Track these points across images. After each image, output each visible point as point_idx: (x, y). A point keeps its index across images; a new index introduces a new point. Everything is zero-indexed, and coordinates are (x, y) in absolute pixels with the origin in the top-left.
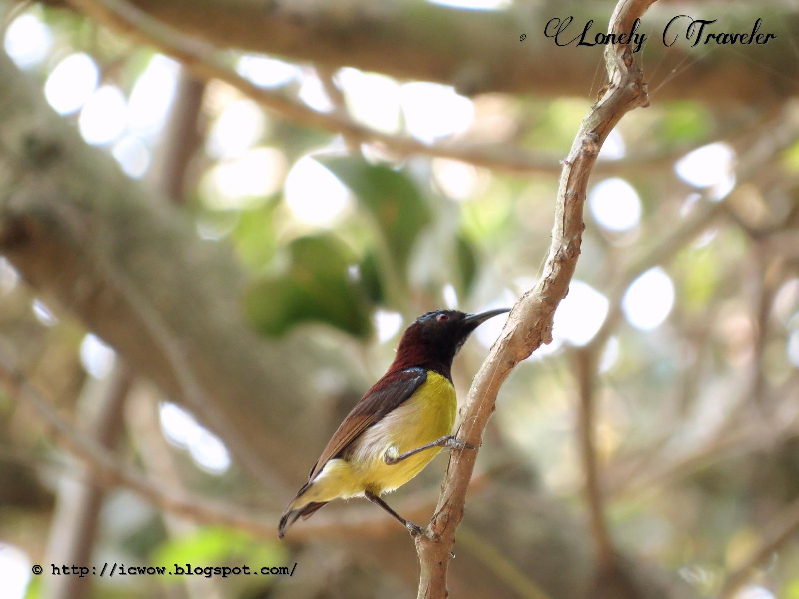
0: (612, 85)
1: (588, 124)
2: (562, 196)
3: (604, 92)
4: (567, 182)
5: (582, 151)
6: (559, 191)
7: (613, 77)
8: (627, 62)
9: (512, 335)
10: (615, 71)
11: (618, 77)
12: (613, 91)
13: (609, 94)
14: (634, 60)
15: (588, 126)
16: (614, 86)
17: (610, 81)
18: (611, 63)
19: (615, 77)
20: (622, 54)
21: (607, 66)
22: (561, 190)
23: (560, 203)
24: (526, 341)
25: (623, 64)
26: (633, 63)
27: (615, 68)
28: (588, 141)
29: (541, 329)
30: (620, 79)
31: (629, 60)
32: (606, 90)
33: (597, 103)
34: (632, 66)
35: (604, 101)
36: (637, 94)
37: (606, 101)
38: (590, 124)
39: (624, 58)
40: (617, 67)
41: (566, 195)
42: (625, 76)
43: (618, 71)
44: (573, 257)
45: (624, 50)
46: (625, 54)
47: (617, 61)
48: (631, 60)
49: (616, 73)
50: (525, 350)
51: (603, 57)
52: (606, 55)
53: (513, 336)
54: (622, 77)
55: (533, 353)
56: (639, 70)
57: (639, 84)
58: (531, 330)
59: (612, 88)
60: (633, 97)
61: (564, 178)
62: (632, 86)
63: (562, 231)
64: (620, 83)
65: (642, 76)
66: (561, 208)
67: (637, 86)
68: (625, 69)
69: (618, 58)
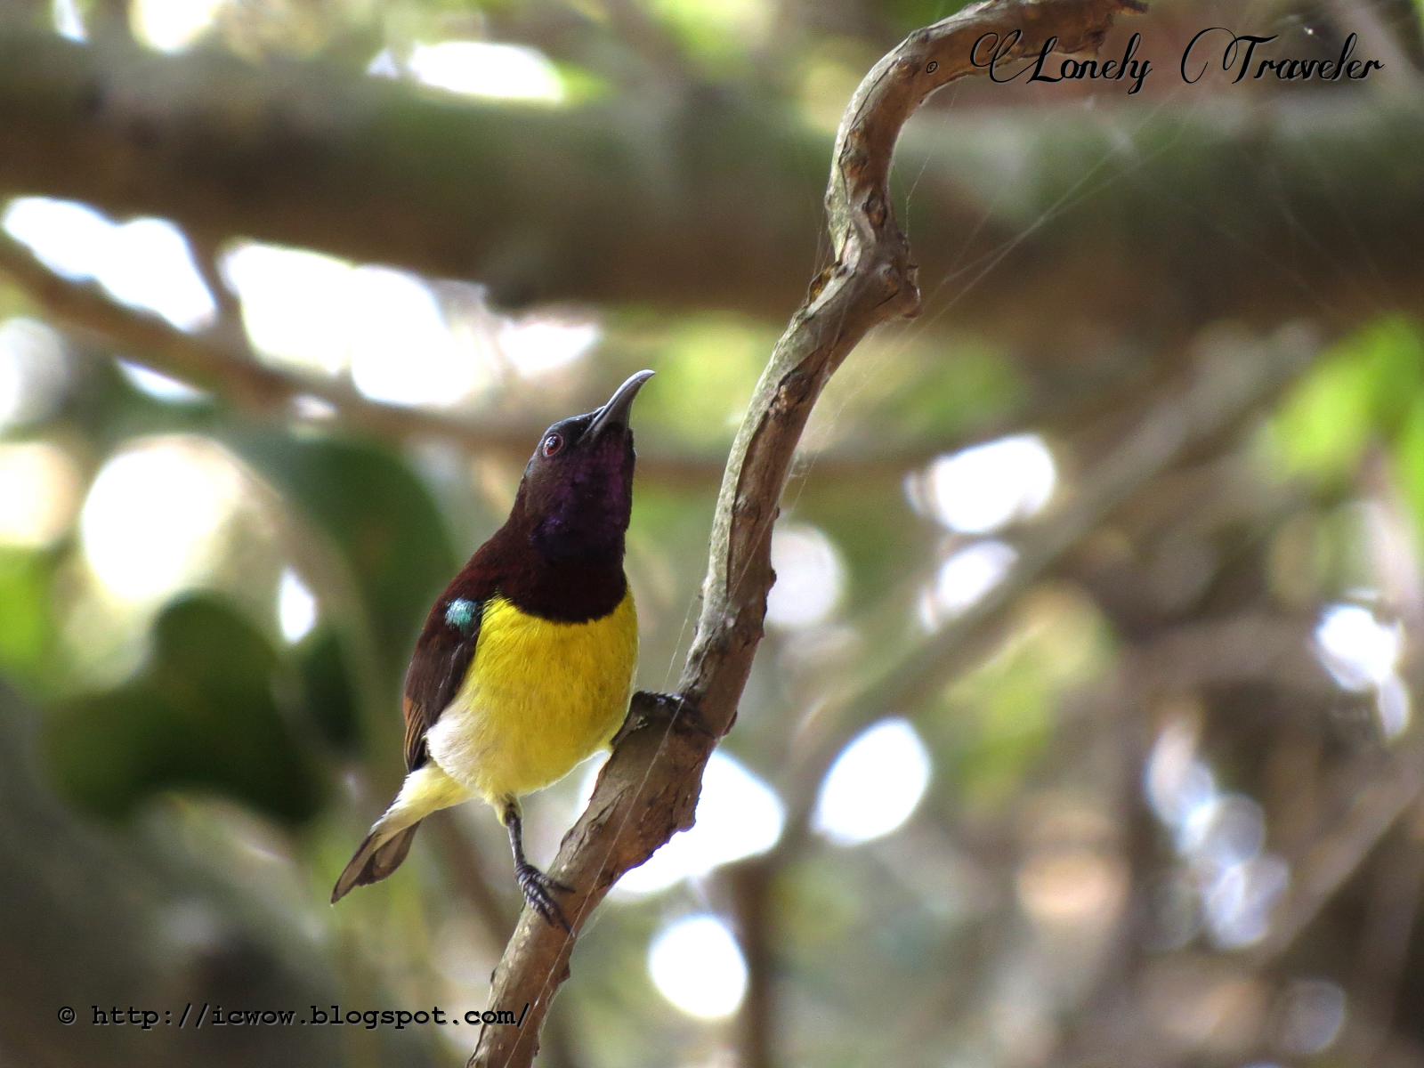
0: (841, 267)
1: (786, 353)
2: (726, 510)
3: (822, 282)
4: (737, 479)
5: (772, 412)
6: (720, 500)
7: (843, 251)
8: (875, 217)
9: (609, 812)
10: (847, 238)
11: (854, 250)
12: (843, 280)
13: (833, 287)
14: (890, 212)
15: (786, 357)
16: (845, 270)
17: (837, 259)
18: (839, 220)
19: (848, 250)
20: (865, 200)
21: (829, 227)
22: (724, 496)
23: (722, 524)
24: (640, 826)
25: (865, 221)
26: (888, 221)
27: (849, 231)
29: (674, 802)
30: (858, 254)
31: (879, 214)
32: (828, 278)
33: (807, 307)
34: (885, 227)
35: (824, 302)
36: (895, 289)
37: (826, 304)
38: (790, 352)
39: (867, 209)
40: (853, 227)
41: (735, 507)
42: (869, 247)
43: (855, 237)
44: (746, 644)
45: (868, 193)
46: (870, 199)
47: (853, 215)
48: (884, 214)
49: (851, 243)
50: (637, 846)
51: (823, 205)
52: (830, 202)
53: (612, 816)
54: (862, 252)
55: (654, 854)
56: (900, 237)
57: (899, 266)
58: (651, 803)
59: (839, 275)
60: (887, 295)
61: (731, 470)
62: (885, 271)
63: (725, 587)
64: (859, 264)
65: (907, 250)
66: (723, 535)
67: (895, 272)
68: (870, 233)
69: (856, 208)
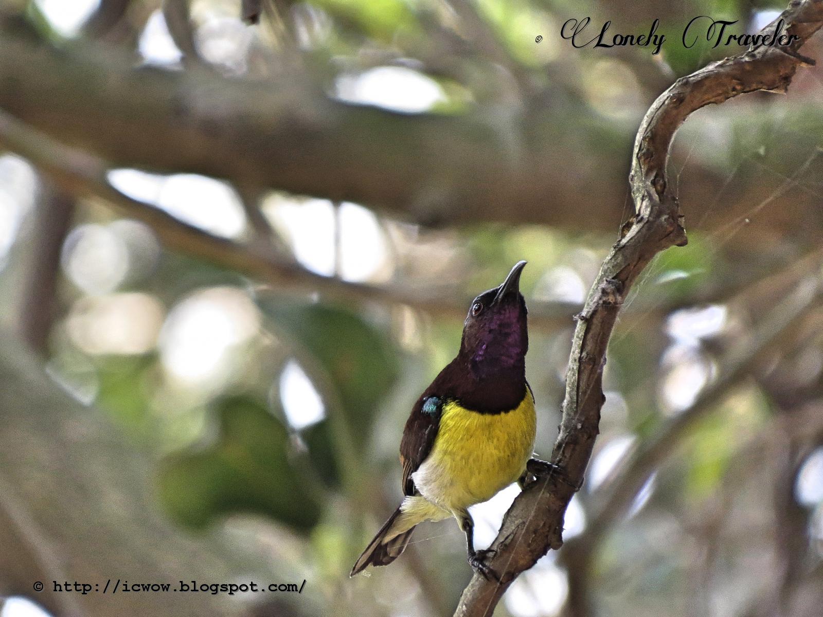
0: (640, 217)
1: (608, 268)
2: (575, 360)
3: (629, 226)
4: (581, 342)
5: (601, 302)
6: (571, 354)
7: (640, 207)
8: (659, 188)
9: (511, 537)
10: (643, 200)
11: (647, 207)
12: (641, 225)
13: (635, 229)
14: (667, 186)
15: (609, 271)
16: (642, 218)
17: (637, 213)
18: (638, 190)
19: (643, 207)
20: (652, 178)
21: (632, 194)
22: (574, 352)
23: (573, 368)
24: (529, 545)
25: (653, 190)
26: (666, 190)
27: (643, 196)
28: (609, 291)
29: (549, 531)
30: (649, 209)
31: (661, 186)
32: (632, 224)
33: (620, 241)
34: (665, 193)
35: (629, 238)
36: (671, 229)
37: (631, 239)
38: (611, 267)
39: (654, 183)
40: (646, 194)
41: (580, 358)
42: (655, 206)
43: (647, 200)
44: (589, 438)
45: (654, 174)
46: (656, 177)
47: (645, 187)
48: (664, 186)
49: (644, 203)
50: (527, 557)
51: (628, 180)
52: (632, 180)
53: (512, 540)
54: (652, 209)
55: (538, 562)
56: (674, 199)
57: (674, 217)
58: (535, 532)
59: (638, 222)
60: (666, 233)
61: (577, 337)
62: (665, 219)
63: (575, 405)
64: (650, 215)
65: (678, 207)
66: (574, 375)
67: (671, 220)
68: (656, 197)
69: (647, 183)
